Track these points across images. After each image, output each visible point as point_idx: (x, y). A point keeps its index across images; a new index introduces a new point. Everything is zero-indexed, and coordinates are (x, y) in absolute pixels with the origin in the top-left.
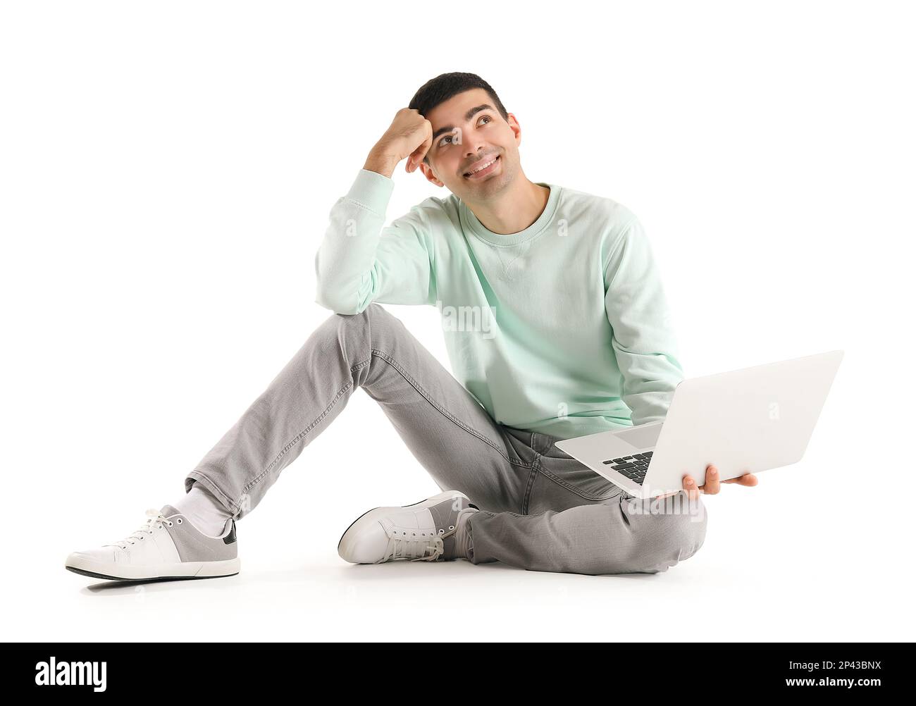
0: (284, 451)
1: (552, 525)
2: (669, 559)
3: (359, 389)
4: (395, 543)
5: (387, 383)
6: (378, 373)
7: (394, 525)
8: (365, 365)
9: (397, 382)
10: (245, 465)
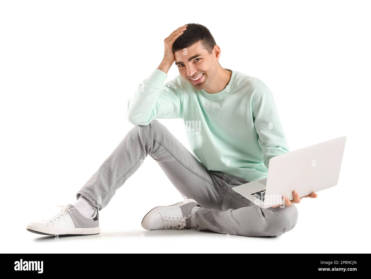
0: (118, 182)
1: (232, 215)
2: (281, 231)
3: (149, 155)
4: (166, 221)
5: (160, 153)
6: (156, 149)
7: (165, 214)
8: (150, 146)
9: (164, 152)
10: (102, 188)
